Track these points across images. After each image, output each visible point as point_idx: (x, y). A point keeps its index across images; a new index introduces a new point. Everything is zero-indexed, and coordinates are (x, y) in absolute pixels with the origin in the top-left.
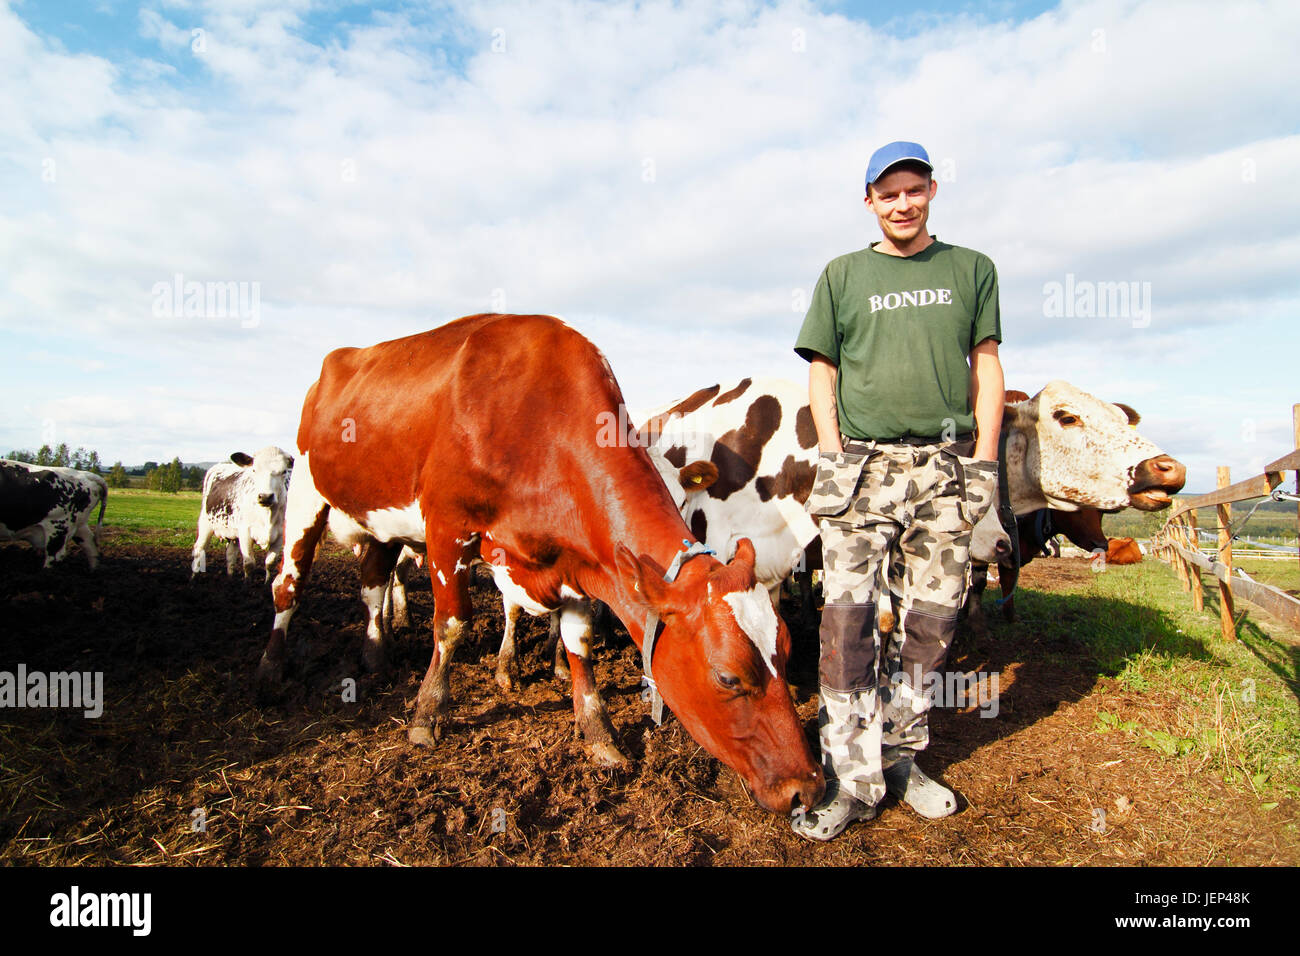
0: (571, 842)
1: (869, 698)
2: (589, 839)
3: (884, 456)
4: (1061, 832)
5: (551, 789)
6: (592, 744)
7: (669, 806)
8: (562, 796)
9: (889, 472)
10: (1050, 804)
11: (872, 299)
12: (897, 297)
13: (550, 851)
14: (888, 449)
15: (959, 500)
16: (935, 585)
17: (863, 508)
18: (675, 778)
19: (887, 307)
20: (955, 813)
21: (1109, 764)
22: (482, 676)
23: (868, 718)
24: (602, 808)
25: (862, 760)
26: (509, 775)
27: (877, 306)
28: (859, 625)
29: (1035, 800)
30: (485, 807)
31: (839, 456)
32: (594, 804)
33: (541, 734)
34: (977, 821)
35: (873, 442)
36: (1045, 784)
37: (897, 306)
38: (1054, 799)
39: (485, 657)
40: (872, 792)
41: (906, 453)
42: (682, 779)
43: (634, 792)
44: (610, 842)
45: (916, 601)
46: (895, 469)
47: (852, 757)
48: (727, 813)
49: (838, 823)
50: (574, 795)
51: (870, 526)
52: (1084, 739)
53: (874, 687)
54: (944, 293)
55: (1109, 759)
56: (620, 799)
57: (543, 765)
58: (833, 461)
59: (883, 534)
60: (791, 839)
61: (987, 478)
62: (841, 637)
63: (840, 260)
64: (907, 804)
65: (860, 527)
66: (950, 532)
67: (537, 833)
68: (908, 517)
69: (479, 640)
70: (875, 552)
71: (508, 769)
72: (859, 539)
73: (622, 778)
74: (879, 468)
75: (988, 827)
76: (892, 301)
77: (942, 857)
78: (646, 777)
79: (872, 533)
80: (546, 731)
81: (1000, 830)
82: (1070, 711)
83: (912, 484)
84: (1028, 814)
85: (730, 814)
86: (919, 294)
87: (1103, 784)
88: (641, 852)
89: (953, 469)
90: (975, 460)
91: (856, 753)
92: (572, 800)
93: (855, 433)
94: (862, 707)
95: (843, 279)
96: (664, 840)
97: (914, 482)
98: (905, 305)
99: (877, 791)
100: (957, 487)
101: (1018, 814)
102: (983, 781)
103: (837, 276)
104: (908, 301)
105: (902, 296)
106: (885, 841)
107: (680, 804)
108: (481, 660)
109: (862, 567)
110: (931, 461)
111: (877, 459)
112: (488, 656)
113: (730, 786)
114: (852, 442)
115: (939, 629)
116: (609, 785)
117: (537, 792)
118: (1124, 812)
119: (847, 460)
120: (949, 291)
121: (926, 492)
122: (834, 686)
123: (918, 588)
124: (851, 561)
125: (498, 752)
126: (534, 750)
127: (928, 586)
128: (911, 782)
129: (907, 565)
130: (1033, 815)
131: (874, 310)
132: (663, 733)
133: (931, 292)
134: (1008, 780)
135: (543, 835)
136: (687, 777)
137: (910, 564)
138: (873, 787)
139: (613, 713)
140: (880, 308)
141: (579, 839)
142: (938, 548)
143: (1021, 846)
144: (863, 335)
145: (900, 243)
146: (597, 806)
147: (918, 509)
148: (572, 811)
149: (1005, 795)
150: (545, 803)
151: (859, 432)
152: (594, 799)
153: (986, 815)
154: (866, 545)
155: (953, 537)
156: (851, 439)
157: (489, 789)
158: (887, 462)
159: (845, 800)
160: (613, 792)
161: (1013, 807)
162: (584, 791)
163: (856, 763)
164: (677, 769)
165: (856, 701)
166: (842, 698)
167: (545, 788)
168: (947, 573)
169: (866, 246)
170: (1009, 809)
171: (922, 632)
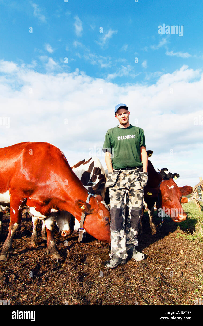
0: (45, 279)
1: (122, 232)
2: (51, 278)
3: (123, 173)
4: (168, 260)
5: (40, 266)
6: (52, 254)
7: (73, 267)
8: (43, 268)
9: (124, 176)
10: (166, 254)
11: (118, 137)
12: (123, 137)
13: (39, 282)
14: (124, 171)
15: (140, 182)
16: (136, 203)
17: (119, 185)
18: (75, 260)
19: (121, 139)
20: (144, 259)
21: (179, 244)
22: (22, 242)
23: (122, 237)
24: (54, 270)
25: (121, 248)
26: (28, 265)
27: (119, 139)
28: (118, 213)
29: (163, 254)
30: (21, 273)
31: (112, 173)
32: (52, 269)
33: (38, 253)
34: (149, 260)
35: (120, 170)
36: (165, 250)
37: (124, 139)
38: (167, 253)
39: (23, 237)
40: (124, 256)
41: (128, 172)
42: (77, 260)
43: (64, 265)
44: (56, 278)
45: (133, 207)
46: (125, 176)
47: (119, 247)
48: (88, 267)
49: (116, 263)
50: (47, 267)
51: (120, 189)
52: (174, 240)
53: (123, 229)
54: (133, 136)
55: (179, 243)
56: (60, 267)
57: (38, 261)
58: (111, 174)
59: (123, 191)
60: (104, 271)
61: (146, 176)
62: (114, 216)
63: (110, 129)
64: (133, 259)
65: (118, 190)
66: (139, 190)
67: (36, 278)
68: (129, 186)
69: (22, 233)
70: (122, 196)
71: (28, 264)
72: (118, 192)
73: (60, 262)
74: (122, 176)
75: (152, 261)
76: (123, 138)
77: (141, 269)
78: (67, 261)
79: (121, 191)
80: (40, 253)
81: (154, 262)
82: (171, 234)
83: (129, 178)
84: (161, 257)
85: (89, 267)
86: (128, 136)
87: (178, 249)
88: (65, 279)
89: (138, 175)
90: (143, 172)
91: (119, 246)
92: (46, 269)
93: (116, 168)
94: (120, 234)
95: (112, 133)
96: (71, 275)
97: (130, 178)
98: (125, 138)
99: (125, 255)
100: (139, 179)
101: (159, 258)
102: (151, 251)
103: (110, 133)
104: (126, 138)
105: (124, 137)
106: (128, 268)
107: (76, 266)
108: (22, 238)
109: (119, 199)
110: (133, 173)
111: (121, 173)
112: (24, 237)
113: (89, 260)
114: (116, 170)
115: (138, 213)
116: (57, 264)
117: (36, 267)
118: (182, 254)
119: (114, 174)
120: (134, 135)
121: (133, 180)
122: (114, 229)
123: (133, 204)
124: (116, 198)
125: (25, 260)
126: (36, 258)
127: (135, 203)
128: (134, 253)
129: (130, 199)
130: (162, 257)
131: (119, 140)
132: (72, 250)
133: (131, 136)
134: (157, 250)
135: (37, 278)
136: (78, 259)
137: (131, 198)
138: (124, 255)
139: (59, 247)
140: (120, 139)
141: (48, 278)
142: (136, 194)
143: (159, 264)
144: (117, 145)
145: (123, 125)
146: (53, 269)
147: (131, 184)
148: (46, 272)
149: (156, 254)
150: (39, 270)
151: (117, 168)
152: (52, 268)
153: (151, 258)
154: (119, 194)
155: (139, 191)
156: (115, 169)
157: (22, 268)
158: (124, 174)
159: (117, 258)
160: (58, 265)
161: (157, 256)
162: (50, 266)
163: (120, 249)
164: (75, 257)
165: (119, 233)
166: (115, 232)
167: (38, 266)
168: (139, 200)
169: (116, 126)
170: (157, 257)
171: (134, 214)
